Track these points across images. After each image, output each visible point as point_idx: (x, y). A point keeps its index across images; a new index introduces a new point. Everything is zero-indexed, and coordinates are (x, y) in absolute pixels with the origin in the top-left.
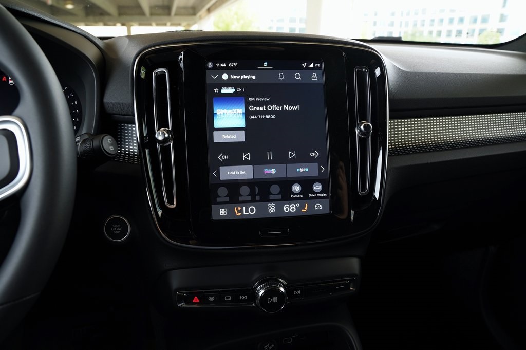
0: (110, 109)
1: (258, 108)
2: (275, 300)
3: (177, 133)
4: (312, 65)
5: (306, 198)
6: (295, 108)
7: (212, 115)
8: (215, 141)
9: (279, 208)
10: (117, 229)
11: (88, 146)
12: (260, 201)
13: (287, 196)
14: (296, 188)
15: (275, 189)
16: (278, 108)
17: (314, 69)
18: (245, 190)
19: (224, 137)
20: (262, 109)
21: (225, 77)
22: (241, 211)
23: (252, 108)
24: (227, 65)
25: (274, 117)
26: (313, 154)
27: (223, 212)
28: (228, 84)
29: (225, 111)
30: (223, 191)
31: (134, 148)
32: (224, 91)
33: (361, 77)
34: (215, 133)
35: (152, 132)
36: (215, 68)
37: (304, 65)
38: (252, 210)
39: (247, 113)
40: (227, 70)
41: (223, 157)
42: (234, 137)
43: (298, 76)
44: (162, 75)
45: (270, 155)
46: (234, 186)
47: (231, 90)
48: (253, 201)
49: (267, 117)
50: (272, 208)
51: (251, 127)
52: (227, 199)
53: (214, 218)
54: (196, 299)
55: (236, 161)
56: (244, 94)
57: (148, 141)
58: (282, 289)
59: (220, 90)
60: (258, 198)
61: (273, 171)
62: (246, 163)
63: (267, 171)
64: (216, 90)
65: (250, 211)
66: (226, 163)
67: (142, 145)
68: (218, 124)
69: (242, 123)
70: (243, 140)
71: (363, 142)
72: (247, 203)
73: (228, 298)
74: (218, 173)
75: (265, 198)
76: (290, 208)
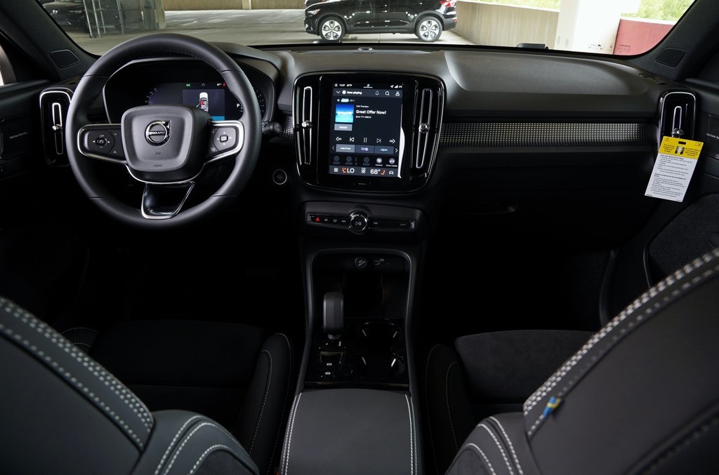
0: (281, 108)
1: (361, 112)
2: (360, 223)
3: (314, 124)
4: (397, 87)
5: (384, 167)
6: (383, 113)
7: (335, 114)
8: (335, 129)
9: (368, 171)
10: (280, 177)
11: (267, 128)
12: (358, 166)
13: (373, 164)
14: (379, 160)
15: (367, 160)
16: (373, 112)
17: (398, 89)
18: (349, 159)
19: (341, 127)
20: (364, 112)
21: (344, 92)
22: (346, 171)
23: (358, 112)
24: (346, 85)
25: (370, 117)
26: (391, 141)
27: (336, 170)
28: (345, 97)
29: (343, 113)
30: (337, 158)
31: (290, 130)
32: (343, 100)
33: (427, 94)
34: (336, 125)
35: (301, 122)
36: (339, 87)
37: (392, 87)
38: (352, 171)
39: (355, 114)
40: (346, 88)
41: (339, 139)
42: (346, 128)
43: (387, 93)
44: (309, 90)
45: (365, 140)
46: (344, 156)
47: (346, 100)
48: (353, 166)
49: (366, 117)
50: (363, 171)
51: (357, 122)
52: (339, 163)
53: (331, 173)
54: (318, 219)
55: (345, 142)
56: (355, 103)
57: (298, 128)
58: (366, 220)
59: (341, 100)
60: (356, 164)
61: (367, 149)
62: (351, 143)
63: (363, 149)
64: (338, 100)
65: (351, 171)
66: (340, 142)
67: (295, 130)
68: (337, 120)
69: (351, 120)
70: (351, 130)
71: (423, 136)
72: (350, 166)
73: (335, 221)
74: (335, 148)
75: (361, 165)
76: (374, 172)
